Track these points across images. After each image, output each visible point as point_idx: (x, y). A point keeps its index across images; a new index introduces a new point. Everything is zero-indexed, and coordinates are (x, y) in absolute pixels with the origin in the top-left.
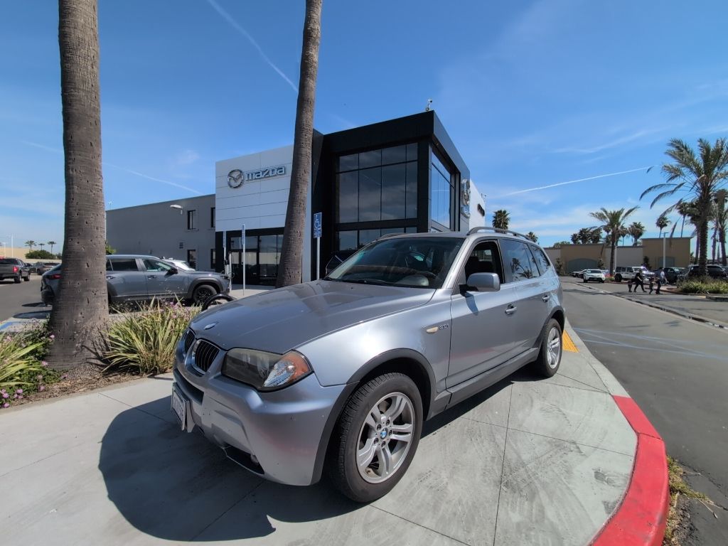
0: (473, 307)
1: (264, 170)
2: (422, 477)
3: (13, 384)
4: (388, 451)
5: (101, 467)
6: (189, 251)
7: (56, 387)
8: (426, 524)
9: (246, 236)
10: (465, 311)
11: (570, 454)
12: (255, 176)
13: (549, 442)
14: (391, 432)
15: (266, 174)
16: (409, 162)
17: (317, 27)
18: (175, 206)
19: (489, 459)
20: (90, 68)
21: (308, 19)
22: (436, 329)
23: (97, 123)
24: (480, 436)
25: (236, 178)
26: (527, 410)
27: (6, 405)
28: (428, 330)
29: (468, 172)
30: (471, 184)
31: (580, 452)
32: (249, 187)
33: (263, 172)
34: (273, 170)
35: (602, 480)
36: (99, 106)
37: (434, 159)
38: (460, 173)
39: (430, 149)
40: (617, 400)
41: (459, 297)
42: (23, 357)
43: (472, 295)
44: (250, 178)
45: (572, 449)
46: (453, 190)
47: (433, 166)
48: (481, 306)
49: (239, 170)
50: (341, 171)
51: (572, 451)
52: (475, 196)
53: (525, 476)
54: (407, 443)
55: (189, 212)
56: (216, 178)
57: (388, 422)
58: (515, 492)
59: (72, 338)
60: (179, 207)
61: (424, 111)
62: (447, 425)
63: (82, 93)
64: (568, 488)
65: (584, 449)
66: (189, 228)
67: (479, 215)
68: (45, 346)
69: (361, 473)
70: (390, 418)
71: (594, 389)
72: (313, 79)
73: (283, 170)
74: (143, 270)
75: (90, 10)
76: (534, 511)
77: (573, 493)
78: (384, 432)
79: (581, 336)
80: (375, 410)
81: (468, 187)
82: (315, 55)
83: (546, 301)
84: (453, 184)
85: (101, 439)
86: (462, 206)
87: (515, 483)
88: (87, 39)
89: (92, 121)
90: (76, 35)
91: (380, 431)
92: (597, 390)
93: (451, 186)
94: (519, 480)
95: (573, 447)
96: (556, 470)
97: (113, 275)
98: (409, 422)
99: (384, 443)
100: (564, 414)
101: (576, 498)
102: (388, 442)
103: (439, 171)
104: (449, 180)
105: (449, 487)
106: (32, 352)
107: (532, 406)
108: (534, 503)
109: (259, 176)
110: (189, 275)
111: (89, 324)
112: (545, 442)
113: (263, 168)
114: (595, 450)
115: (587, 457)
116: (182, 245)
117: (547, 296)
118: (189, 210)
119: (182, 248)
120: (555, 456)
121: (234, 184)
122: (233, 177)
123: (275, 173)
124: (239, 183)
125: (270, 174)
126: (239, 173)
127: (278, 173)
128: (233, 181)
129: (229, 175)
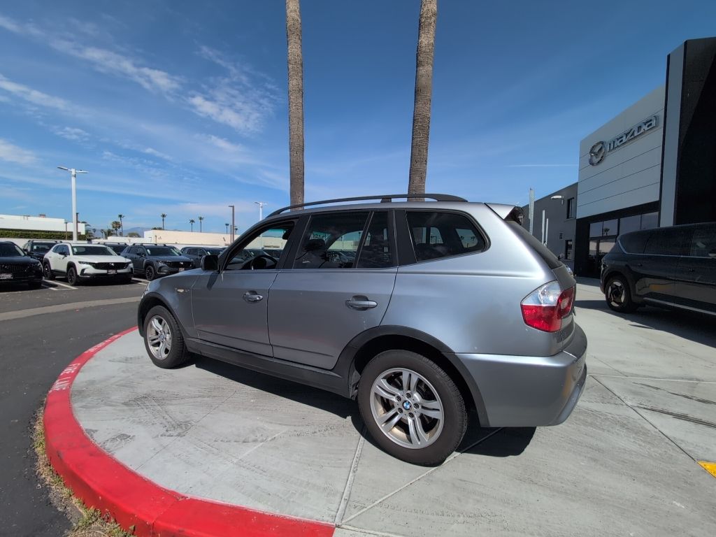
0: (212, 282)
1: (626, 132)
6: (567, 241)
10: (206, 284)
12: (618, 143)
14: (165, 339)
15: (631, 135)
18: (555, 197)
22: (182, 291)
25: (597, 153)
28: (178, 290)
31: (161, 435)
32: (612, 159)
33: (627, 135)
34: (640, 128)
35: (118, 436)
44: (612, 147)
55: (569, 201)
56: (580, 158)
57: (164, 332)
60: (560, 197)
66: (568, 217)
73: (654, 123)
78: (162, 336)
83: (364, 308)
99: (162, 342)
109: (622, 141)
112: (188, 419)
113: (627, 129)
114: (162, 445)
115: (153, 438)
116: (561, 234)
117: (368, 300)
118: (569, 198)
119: (561, 238)
120: (164, 421)
121: (596, 160)
122: (594, 153)
123: (642, 131)
124: (600, 159)
125: (636, 134)
126: (601, 145)
127: (646, 129)
128: (594, 158)
129: (591, 152)
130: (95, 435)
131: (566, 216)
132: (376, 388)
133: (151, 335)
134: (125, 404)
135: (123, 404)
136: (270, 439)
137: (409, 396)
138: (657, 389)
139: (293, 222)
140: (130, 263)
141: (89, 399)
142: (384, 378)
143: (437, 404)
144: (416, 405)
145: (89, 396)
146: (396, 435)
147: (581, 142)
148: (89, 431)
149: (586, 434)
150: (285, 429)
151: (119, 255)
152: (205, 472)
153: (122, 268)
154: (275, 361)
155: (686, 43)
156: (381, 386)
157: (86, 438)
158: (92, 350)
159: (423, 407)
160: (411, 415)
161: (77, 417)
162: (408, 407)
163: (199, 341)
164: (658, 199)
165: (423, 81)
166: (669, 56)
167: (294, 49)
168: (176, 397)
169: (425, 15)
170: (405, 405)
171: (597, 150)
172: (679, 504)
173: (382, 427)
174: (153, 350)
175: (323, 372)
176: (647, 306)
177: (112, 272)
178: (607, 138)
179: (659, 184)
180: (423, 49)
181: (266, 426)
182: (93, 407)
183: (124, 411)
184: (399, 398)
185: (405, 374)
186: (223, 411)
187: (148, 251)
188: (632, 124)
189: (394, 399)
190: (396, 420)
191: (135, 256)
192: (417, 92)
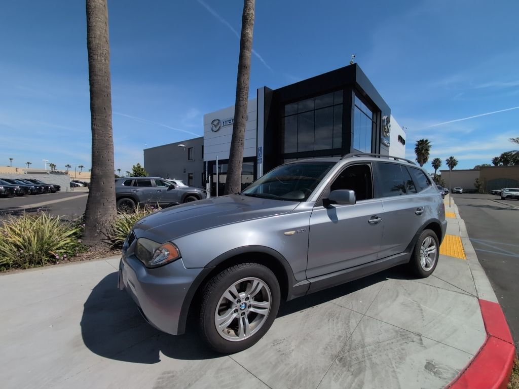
0: (333, 216)
2: (275, 342)
3: (63, 251)
4: (247, 321)
5: (85, 305)
6: (189, 174)
7: (85, 255)
8: (261, 377)
9: (218, 164)
10: (326, 219)
11: (411, 344)
12: (228, 123)
13: (396, 332)
14: (250, 306)
16: (336, 105)
17: (252, 12)
18: (181, 145)
19: (336, 337)
20: (103, 61)
21: (246, 7)
22: (293, 232)
23: (109, 95)
24: (337, 318)
25: (216, 125)
26: (389, 303)
27: (58, 263)
28: (285, 233)
29: (389, 110)
30: (392, 119)
31: (421, 344)
32: (224, 130)
35: (431, 370)
36: (110, 84)
37: (357, 101)
38: (381, 111)
39: (353, 93)
40: (483, 304)
41: (322, 209)
42: (69, 236)
43: (334, 207)
44: (225, 124)
45: (415, 340)
46: (375, 125)
47: (355, 107)
48: (341, 216)
49: (217, 120)
50: (286, 115)
51: (413, 341)
52: (395, 128)
53: (360, 356)
54: (264, 315)
55: (189, 149)
56: (204, 125)
57: (247, 299)
58: (345, 367)
59: (95, 226)
60: (184, 146)
61: (349, 64)
62: (315, 307)
63: (99, 78)
64: (394, 371)
65: (425, 341)
66: (189, 159)
67: (400, 144)
68: (82, 230)
69: (219, 332)
70: (249, 296)
71: (462, 292)
72: (248, 50)
74: (155, 186)
75: (103, 25)
76: (354, 385)
77: (396, 376)
78: (243, 305)
79: (475, 245)
80: (233, 288)
81: (388, 121)
82: (250, 33)
83: (420, 214)
84: (375, 121)
85: (93, 288)
86: (382, 137)
87: (349, 359)
88: (102, 44)
89: (105, 94)
90: (95, 42)
91: (239, 304)
92: (465, 292)
93: (373, 122)
94: (353, 357)
95: (416, 338)
96: (391, 355)
97: (138, 190)
98: (267, 301)
99: (244, 314)
100: (422, 310)
101: (398, 382)
102: (247, 313)
103: (361, 110)
104: (371, 118)
105: (293, 353)
106: (74, 234)
107: (395, 300)
108: (358, 378)
109: (230, 122)
110: (182, 190)
111: (104, 219)
116: (185, 170)
117: (421, 210)
118: (189, 147)
119: (185, 171)
121: (215, 129)
122: (214, 125)
124: (218, 128)
128: (214, 127)
129: (212, 123)
142: (422, 245)
147: (204, 116)
155: (265, 87)
159: (430, 251)
164: (256, 155)
166: (258, 90)
171: (215, 123)
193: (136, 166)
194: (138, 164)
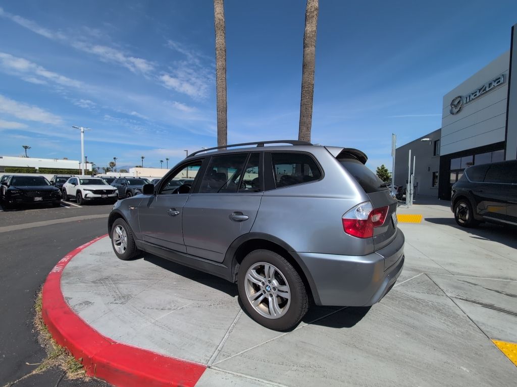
0: (150, 202)
6: (434, 173)
11: (112, 299)
12: (472, 97)
15: (483, 91)
18: (424, 139)
22: (133, 208)
25: (456, 105)
28: (130, 208)
32: (468, 109)
33: (480, 90)
34: (490, 84)
44: (468, 100)
55: (435, 142)
56: (443, 109)
57: (123, 236)
60: (428, 139)
66: (435, 155)
73: (502, 80)
109: (476, 95)
112: (130, 293)
113: (480, 86)
114: (109, 309)
115: (105, 304)
116: (430, 168)
117: (243, 215)
118: (436, 140)
119: (429, 170)
120: (114, 294)
121: (455, 110)
122: (454, 105)
123: (492, 86)
124: (458, 109)
125: (487, 89)
126: (459, 98)
127: (496, 85)
128: (454, 109)
129: (452, 104)
130: (70, 301)
131: (433, 154)
132: (248, 276)
133: (116, 238)
134: (94, 282)
135: (92, 282)
136: (179, 308)
137: (270, 282)
138: (475, 285)
139: (201, 161)
140: (116, 190)
141: (72, 278)
142: (253, 269)
143: (286, 288)
144: (274, 289)
145: (72, 276)
146: (261, 309)
147: (444, 97)
148: (67, 298)
149: (407, 316)
150: (191, 302)
151: (110, 184)
152: (132, 327)
153: (111, 194)
154: (188, 256)
156: (252, 274)
157: (64, 303)
158: (81, 247)
159: (279, 290)
160: (271, 296)
161: (62, 290)
162: (269, 289)
163: (144, 242)
164: (504, 140)
165: (308, 58)
166: (513, 28)
167: (220, 40)
168: (126, 278)
169: (309, 11)
170: (267, 288)
171: (456, 103)
172: (465, 369)
173: (252, 303)
174: (117, 247)
175: (216, 264)
176: (486, 222)
177: (105, 196)
178: (464, 93)
179: (504, 129)
180: (308, 35)
181: (179, 300)
182: (74, 283)
183: (91, 286)
184: (263, 283)
185: (267, 266)
186: (154, 289)
187: (129, 182)
188: (484, 81)
189: (260, 284)
190: (261, 298)
191: (120, 185)
192: (304, 66)
193: (380, 168)
194: (383, 166)
